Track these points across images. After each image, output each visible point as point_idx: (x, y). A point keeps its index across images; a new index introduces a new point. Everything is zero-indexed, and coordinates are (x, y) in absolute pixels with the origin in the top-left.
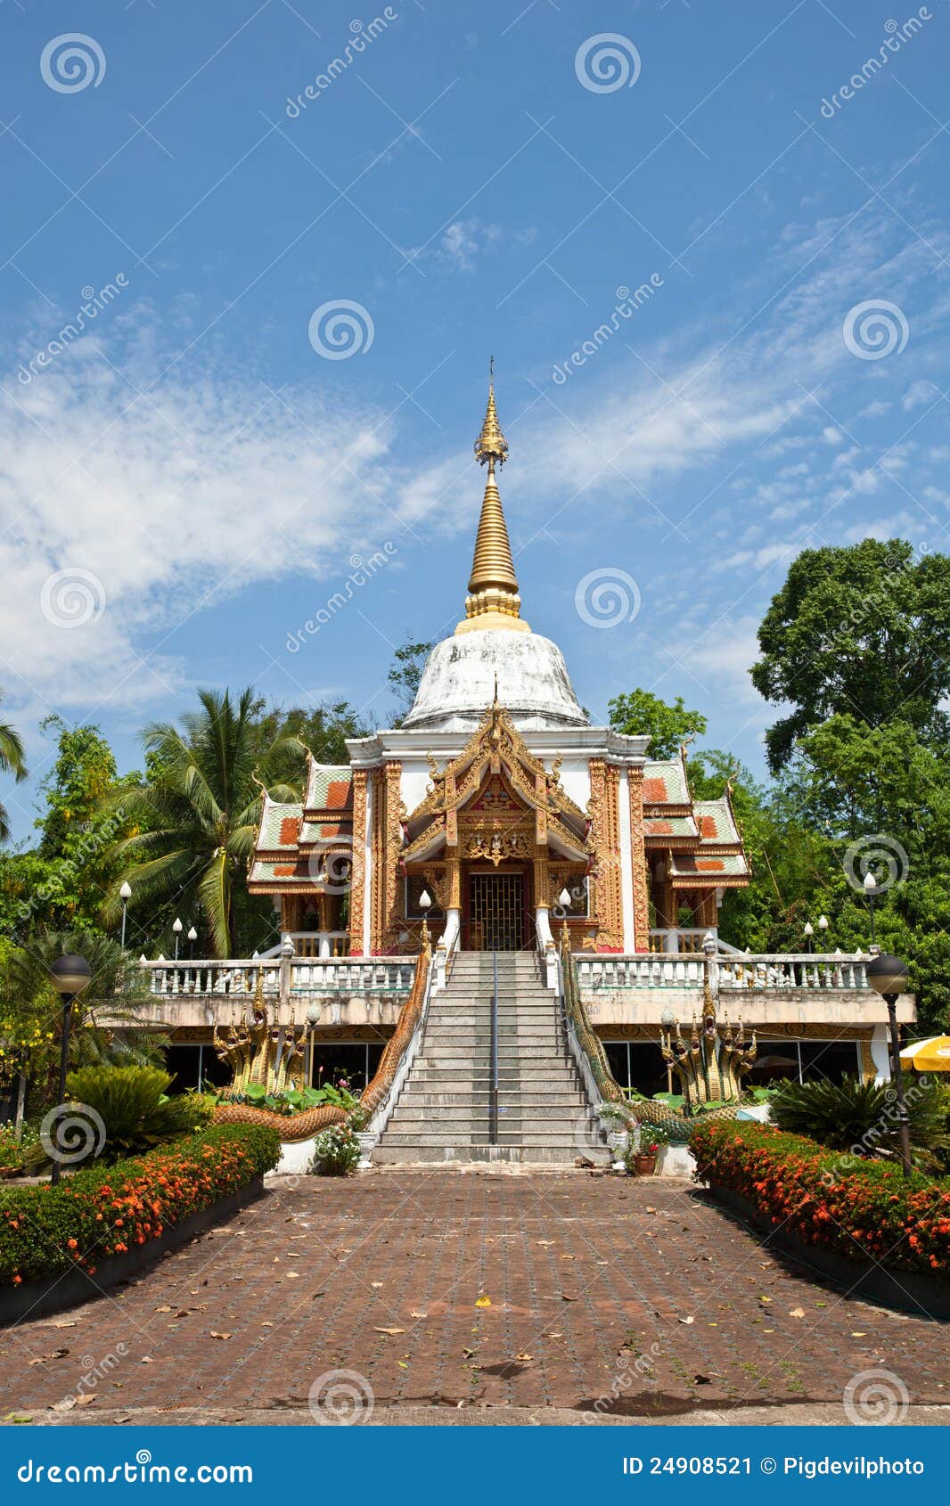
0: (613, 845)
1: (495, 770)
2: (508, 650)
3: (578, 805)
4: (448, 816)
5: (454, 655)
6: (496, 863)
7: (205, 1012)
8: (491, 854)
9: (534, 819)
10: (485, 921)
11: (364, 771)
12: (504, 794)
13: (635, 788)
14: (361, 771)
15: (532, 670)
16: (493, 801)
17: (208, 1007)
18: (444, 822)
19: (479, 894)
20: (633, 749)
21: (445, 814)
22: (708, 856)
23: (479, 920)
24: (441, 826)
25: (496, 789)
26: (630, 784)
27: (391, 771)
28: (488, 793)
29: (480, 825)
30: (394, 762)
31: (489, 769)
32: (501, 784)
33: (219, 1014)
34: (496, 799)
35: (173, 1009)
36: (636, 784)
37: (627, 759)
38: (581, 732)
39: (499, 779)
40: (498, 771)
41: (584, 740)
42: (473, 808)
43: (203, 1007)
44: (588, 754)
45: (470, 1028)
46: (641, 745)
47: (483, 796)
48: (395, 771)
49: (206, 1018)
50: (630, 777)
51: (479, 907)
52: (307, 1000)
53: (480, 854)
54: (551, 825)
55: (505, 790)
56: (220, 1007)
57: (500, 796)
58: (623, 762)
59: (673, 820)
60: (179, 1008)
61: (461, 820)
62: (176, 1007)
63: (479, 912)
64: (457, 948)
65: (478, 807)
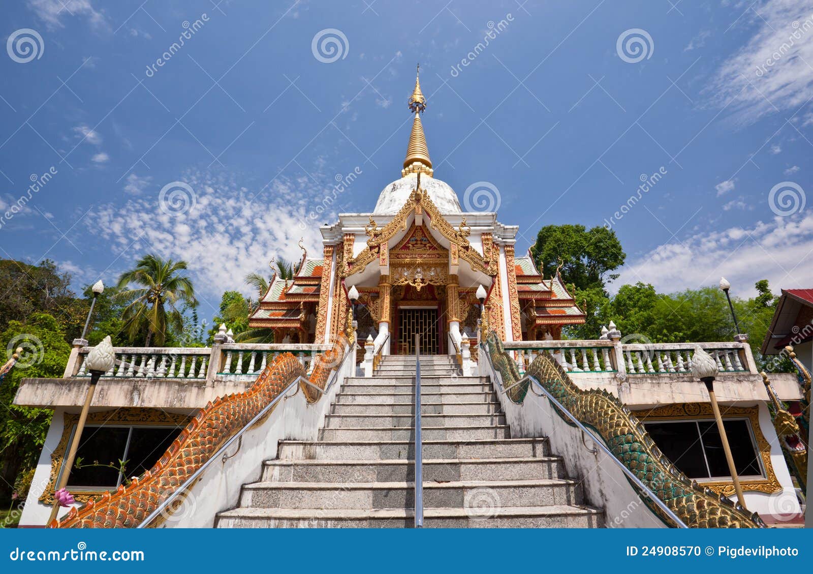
0: (498, 293)
1: (419, 222)
2: (427, 184)
3: (478, 252)
4: (381, 247)
5: (394, 188)
6: (419, 289)
7: (132, 394)
8: (414, 282)
9: (447, 256)
10: (409, 342)
11: (332, 246)
12: (424, 239)
13: (510, 258)
14: (329, 246)
15: (441, 195)
16: (416, 244)
17: (135, 388)
18: (378, 252)
19: (405, 323)
20: (508, 234)
21: (379, 246)
22: (554, 307)
23: (405, 341)
24: (375, 254)
25: (419, 236)
26: (506, 256)
27: (347, 240)
28: (412, 239)
29: (407, 260)
30: (350, 235)
31: (414, 222)
32: (423, 232)
33: (145, 396)
34: (419, 242)
35: (102, 389)
36: (510, 256)
37: (504, 240)
38: (476, 216)
39: (421, 229)
40: (421, 224)
41: (478, 222)
42: (402, 248)
43: (131, 388)
44: (481, 230)
45: (387, 408)
46: (513, 232)
47: (409, 240)
48: (350, 240)
49: (132, 399)
50: (506, 252)
51: (405, 332)
52: (232, 384)
53: (406, 282)
54: (461, 255)
55: (425, 236)
56: (147, 389)
57: (421, 240)
58: (501, 242)
59: (531, 285)
60: (109, 389)
61: (392, 256)
62: (106, 387)
63: (405, 335)
64: (386, 351)
65: (406, 247)
